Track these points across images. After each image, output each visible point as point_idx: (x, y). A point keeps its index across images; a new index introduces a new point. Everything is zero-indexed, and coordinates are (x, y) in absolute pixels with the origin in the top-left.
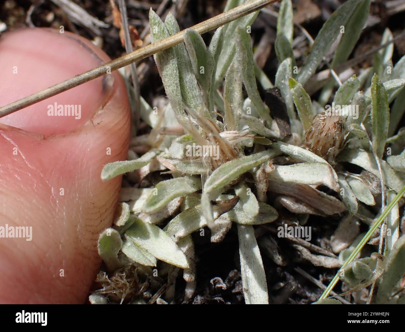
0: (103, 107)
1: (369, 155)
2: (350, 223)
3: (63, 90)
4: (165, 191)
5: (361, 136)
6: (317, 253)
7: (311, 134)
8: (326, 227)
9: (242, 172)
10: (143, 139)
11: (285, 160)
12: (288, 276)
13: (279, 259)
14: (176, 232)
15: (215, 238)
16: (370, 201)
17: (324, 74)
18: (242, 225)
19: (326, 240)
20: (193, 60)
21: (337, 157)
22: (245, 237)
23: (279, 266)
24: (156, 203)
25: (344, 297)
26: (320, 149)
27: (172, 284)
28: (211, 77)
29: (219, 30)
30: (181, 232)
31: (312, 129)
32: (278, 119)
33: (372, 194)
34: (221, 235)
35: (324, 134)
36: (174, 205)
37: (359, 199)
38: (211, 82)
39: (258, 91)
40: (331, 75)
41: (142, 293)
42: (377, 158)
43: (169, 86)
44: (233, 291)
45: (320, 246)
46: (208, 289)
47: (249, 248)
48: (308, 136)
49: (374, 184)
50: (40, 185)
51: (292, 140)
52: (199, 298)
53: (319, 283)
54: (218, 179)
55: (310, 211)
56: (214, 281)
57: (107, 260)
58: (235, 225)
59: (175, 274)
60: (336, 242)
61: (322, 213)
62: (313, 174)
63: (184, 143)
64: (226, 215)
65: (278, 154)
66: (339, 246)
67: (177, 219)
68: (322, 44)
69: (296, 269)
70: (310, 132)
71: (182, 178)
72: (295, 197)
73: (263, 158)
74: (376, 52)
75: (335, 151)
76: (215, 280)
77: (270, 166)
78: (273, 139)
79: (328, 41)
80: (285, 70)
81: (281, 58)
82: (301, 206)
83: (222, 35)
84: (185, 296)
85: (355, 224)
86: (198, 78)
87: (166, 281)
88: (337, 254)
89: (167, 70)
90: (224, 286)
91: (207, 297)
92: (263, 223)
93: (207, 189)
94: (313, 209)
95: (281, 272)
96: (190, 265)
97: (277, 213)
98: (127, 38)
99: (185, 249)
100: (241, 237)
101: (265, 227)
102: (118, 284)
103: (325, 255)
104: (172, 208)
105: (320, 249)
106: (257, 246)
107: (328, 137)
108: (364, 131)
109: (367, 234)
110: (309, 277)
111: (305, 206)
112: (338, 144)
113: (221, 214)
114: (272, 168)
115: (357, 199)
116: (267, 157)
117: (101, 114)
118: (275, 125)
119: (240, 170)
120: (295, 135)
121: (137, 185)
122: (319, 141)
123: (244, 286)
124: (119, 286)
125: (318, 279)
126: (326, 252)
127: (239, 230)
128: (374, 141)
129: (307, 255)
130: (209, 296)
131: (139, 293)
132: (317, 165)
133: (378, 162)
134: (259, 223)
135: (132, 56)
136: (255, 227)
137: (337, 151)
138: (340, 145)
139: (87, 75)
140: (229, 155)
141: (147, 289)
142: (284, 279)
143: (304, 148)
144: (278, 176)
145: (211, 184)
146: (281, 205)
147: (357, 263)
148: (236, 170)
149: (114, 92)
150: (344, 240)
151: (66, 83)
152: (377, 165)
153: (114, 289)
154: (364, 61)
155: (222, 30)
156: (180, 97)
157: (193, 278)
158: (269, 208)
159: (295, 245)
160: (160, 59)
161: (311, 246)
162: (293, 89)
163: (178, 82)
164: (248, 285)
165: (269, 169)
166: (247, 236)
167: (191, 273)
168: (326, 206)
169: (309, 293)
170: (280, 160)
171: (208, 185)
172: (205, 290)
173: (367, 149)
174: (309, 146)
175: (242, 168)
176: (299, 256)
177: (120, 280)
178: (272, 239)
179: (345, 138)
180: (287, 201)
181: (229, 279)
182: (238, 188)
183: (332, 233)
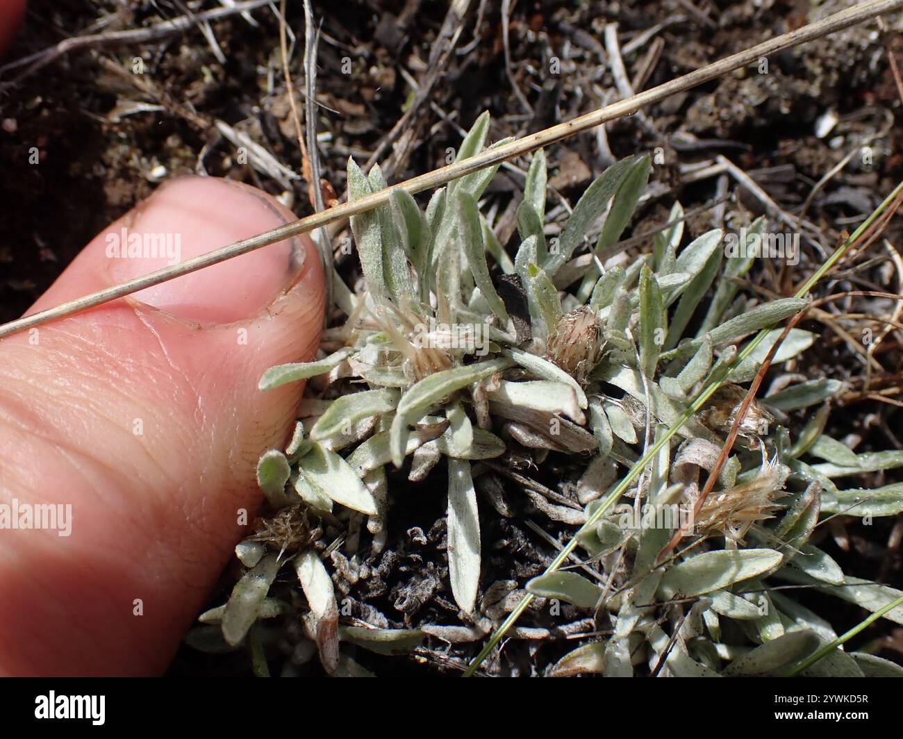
0: (286, 292)
1: (635, 374)
2: (605, 465)
3: (219, 260)
4: (347, 410)
5: (623, 348)
6: (556, 503)
7: (555, 341)
8: (572, 468)
9: (454, 389)
10: (336, 332)
11: (520, 374)
12: (516, 531)
13: (503, 508)
14: (364, 462)
15: (414, 475)
16: (631, 438)
17: (584, 260)
18: (454, 458)
19: (571, 485)
20: (402, 230)
21: (591, 373)
22: (456, 476)
23: (504, 517)
24: (332, 425)
25: (590, 565)
26: (566, 361)
27: (354, 532)
28: (426, 255)
29: (438, 192)
30: (370, 464)
31: (556, 333)
32: (514, 317)
33: (635, 428)
34: (423, 472)
35: (572, 341)
36: (365, 425)
37: (616, 433)
38: (426, 262)
39: (490, 278)
40: (593, 261)
41: (313, 542)
42: (644, 378)
43: (368, 264)
44: (438, 547)
45: (562, 494)
46: (402, 542)
47: (461, 490)
48: (551, 343)
49: (639, 414)
50: (183, 393)
51: (533, 347)
52: (390, 553)
53: (557, 543)
54: (419, 396)
55: (548, 446)
56: (412, 532)
57: (270, 493)
58: (444, 458)
59: (359, 519)
60: (585, 488)
61: (566, 448)
62: (552, 398)
63: (380, 344)
64: (433, 444)
65: (510, 365)
66: (587, 495)
67: (364, 446)
68: (582, 218)
69: (526, 522)
70: (554, 338)
71: (376, 391)
72: (529, 426)
73: (488, 370)
74: (658, 233)
75: (586, 366)
76: (414, 531)
77: (494, 382)
78: (506, 345)
79: (591, 215)
80: (528, 251)
81: (525, 235)
82: (537, 438)
83: (442, 199)
84: (372, 549)
85: (611, 466)
86: (409, 254)
87: (347, 528)
88: (584, 506)
89: (367, 241)
90: (424, 540)
91: (401, 553)
92: (484, 458)
93: (402, 409)
94: (553, 443)
95: (506, 525)
96: (379, 510)
97: (504, 446)
98: (316, 195)
99: (373, 486)
100: (451, 476)
101: (486, 463)
102: (279, 529)
103: (567, 506)
104: (362, 429)
105: (561, 496)
106: (473, 489)
107: (578, 346)
108: (631, 341)
109: (623, 481)
110: (544, 534)
111: (542, 438)
112: (591, 356)
113: (424, 443)
114: (496, 386)
115: (613, 433)
116: (494, 368)
117: (282, 301)
118: (511, 325)
119: (451, 385)
120: (537, 340)
121: (321, 395)
122: (565, 350)
123: (450, 543)
124: (280, 531)
125: (557, 538)
126: (570, 502)
127: (450, 465)
128: (642, 355)
129: (542, 505)
130: (403, 552)
131: (309, 542)
132: (558, 385)
133: (645, 383)
134: (478, 457)
135: (315, 219)
136: (473, 462)
137: (591, 367)
138: (595, 358)
139: (252, 241)
140: (438, 364)
141: (321, 537)
142: (510, 535)
143: (546, 359)
144: (506, 396)
145: (408, 402)
146: (510, 435)
147: (604, 524)
148: (444, 385)
149: (304, 272)
150: (595, 486)
151: (223, 251)
152: (644, 387)
153: (273, 535)
154: (645, 243)
155: (442, 193)
156: (381, 279)
157: (380, 528)
158: (493, 438)
159: (527, 490)
160: (358, 227)
161: (549, 492)
162: (533, 278)
163: (380, 259)
164: (455, 542)
165: (491, 387)
166: (460, 474)
167: (378, 521)
168: (572, 440)
169: (542, 555)
170: (514, 373)
171: (404, 404)
172: (399, 543)
173: (634, 366)
174: (552, 356)
175: (453, 383)
176: (532, 505)
177: (282, 524)
178: (496, 480)
179: (601, 349)
180: (518, 431)
181: (433, 531)
182: (450, 409)
183: (580, 478)
